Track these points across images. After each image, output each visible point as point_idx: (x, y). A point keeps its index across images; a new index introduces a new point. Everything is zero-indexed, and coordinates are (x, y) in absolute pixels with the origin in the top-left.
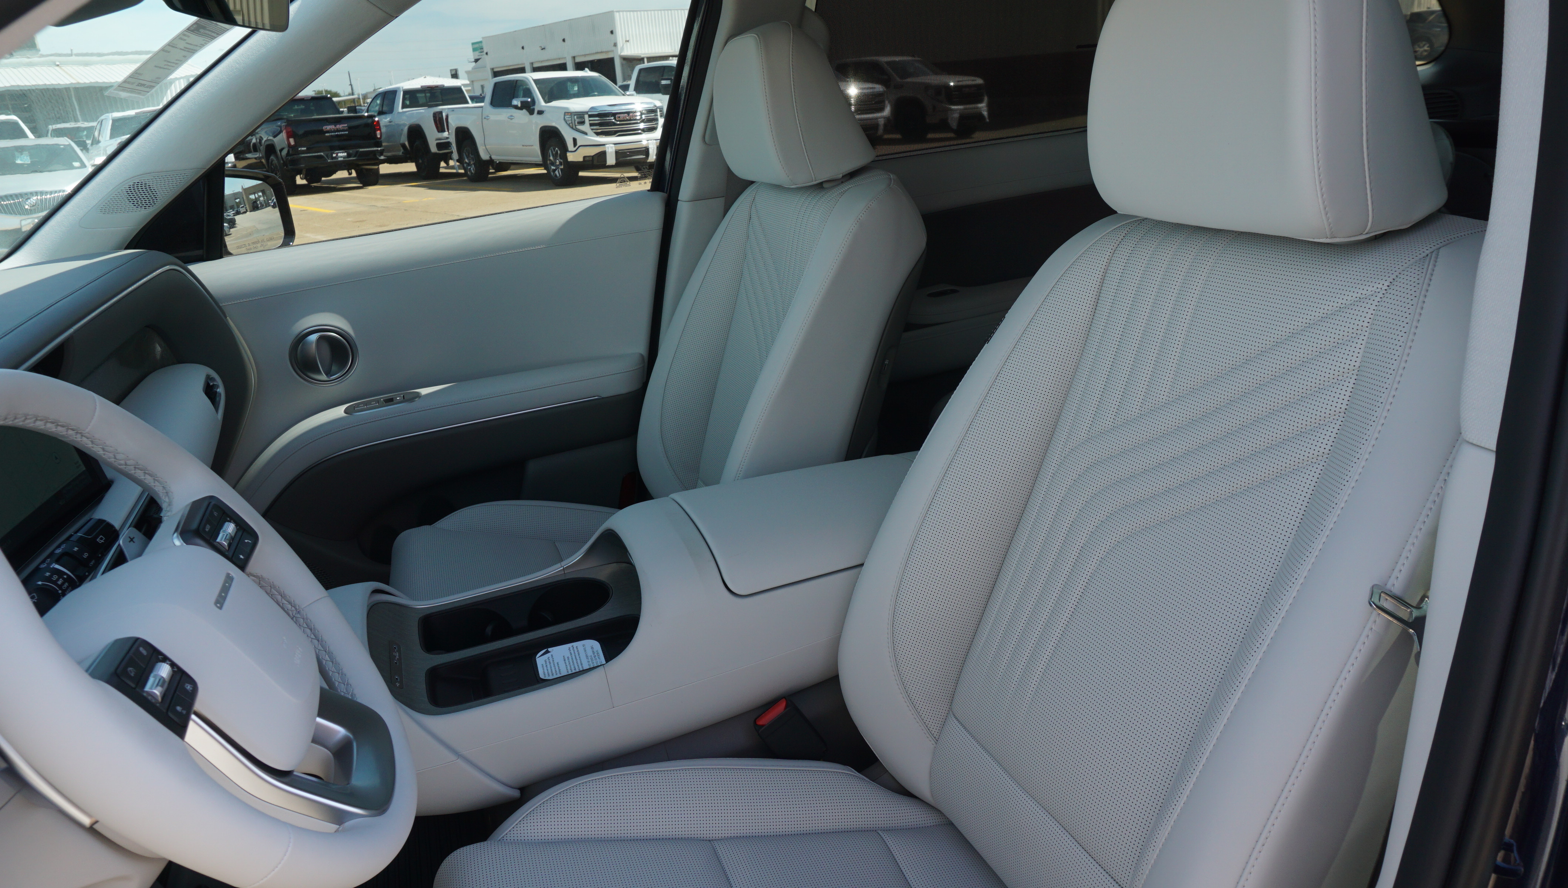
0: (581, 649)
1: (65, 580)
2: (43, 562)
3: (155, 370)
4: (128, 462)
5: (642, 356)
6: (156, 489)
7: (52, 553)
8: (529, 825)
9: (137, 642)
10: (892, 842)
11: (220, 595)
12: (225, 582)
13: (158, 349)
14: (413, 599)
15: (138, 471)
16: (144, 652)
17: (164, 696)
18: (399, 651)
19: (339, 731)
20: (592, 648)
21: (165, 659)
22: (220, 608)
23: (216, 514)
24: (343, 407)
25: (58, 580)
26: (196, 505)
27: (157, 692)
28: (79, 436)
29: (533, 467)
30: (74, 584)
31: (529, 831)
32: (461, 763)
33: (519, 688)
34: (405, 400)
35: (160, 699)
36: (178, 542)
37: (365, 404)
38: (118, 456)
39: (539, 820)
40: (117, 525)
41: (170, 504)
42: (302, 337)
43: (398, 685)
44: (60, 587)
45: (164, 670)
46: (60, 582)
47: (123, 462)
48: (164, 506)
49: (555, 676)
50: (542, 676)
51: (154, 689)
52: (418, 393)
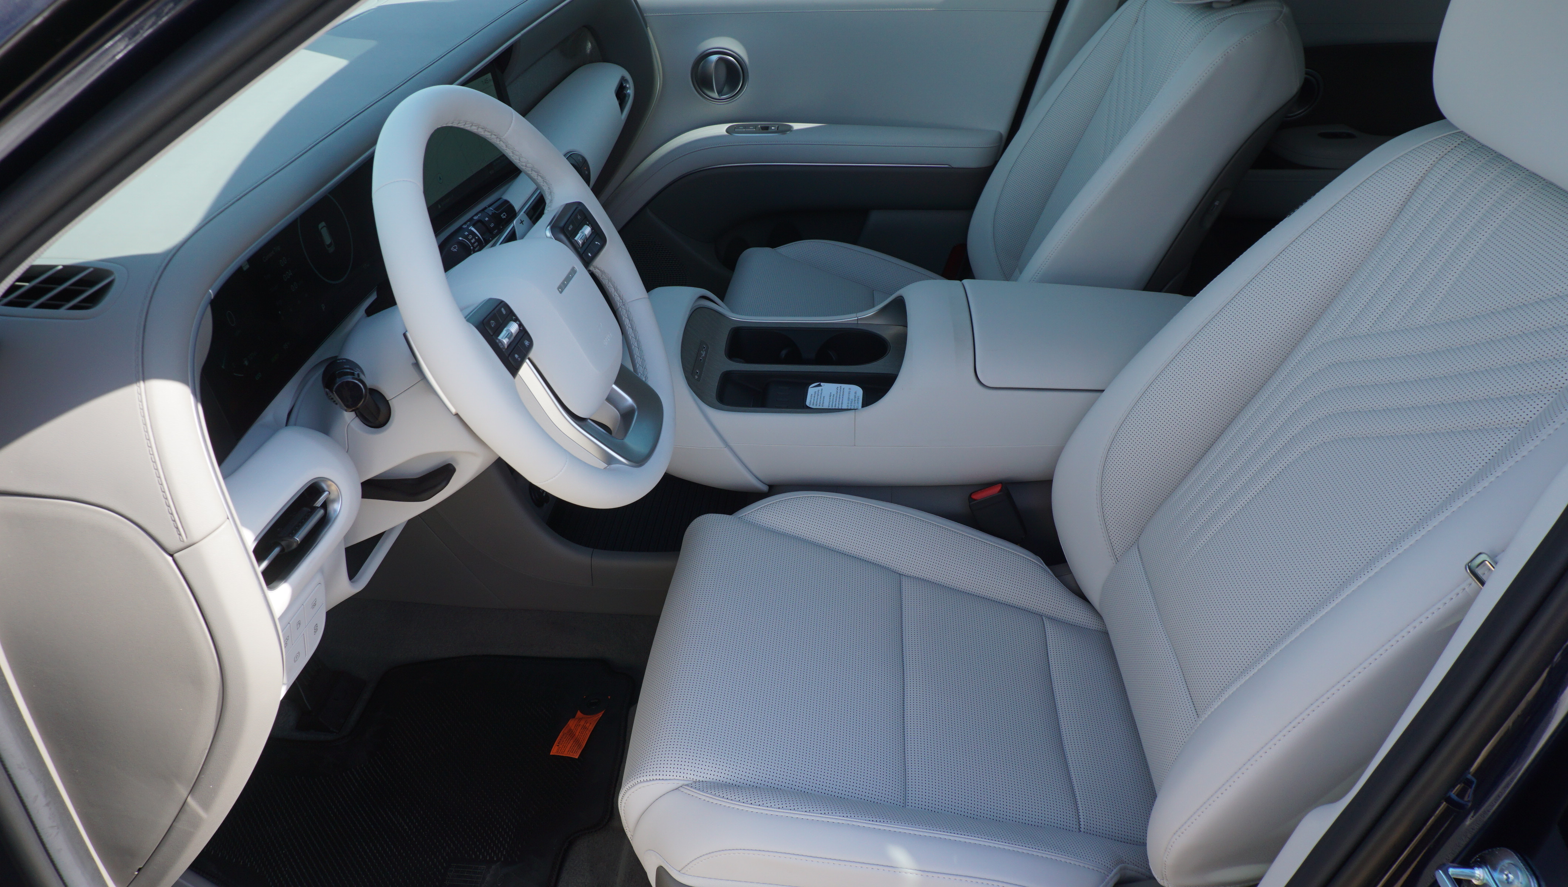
0: (846, 391)
1: (476, 240)
2: (465, 223)
3: (584, 64)
4: (528, 165)
5: (1001, 135)
6: (544, 188)
7: (471, 219)
8: (764, 514)
9: (502, 304)
10: (1051, 630)
11: (563, 283)
12: (570, 273)
13: (589, 45)
14: (733, 311)
15: (533, 172)
16: (504, 312)
17: (509, 345)
18: (707, 351)
19: (629, 400)
20: (855, 393)
21: (516, 320)
22: (561, 292)
23: (579, 217)
24: (727, 126)
25: (472, 239)
26: (568, 206)
27: (506, 341)
28: (498, 140)
29: (876, 217)
30: (481, 245)
31: (763, 519)
32: (726, 451)
33: (787, 408)
34: (777, 131)
35: (506, 347)
36: (549, 234)
37: (745, 127)
38: (522, 159)
39: (772, 513)
40: (517, 208)
41: (551, 201)
42: (706, 55)
43: (696, 377)
44: (472, 244)
45: (514, 328)
46: (473, 241)
47: (524, 164)
48: (547, 201)
49: (818, 407)
50: (808, 403)
51: (504, 339)
52: (791, 127)
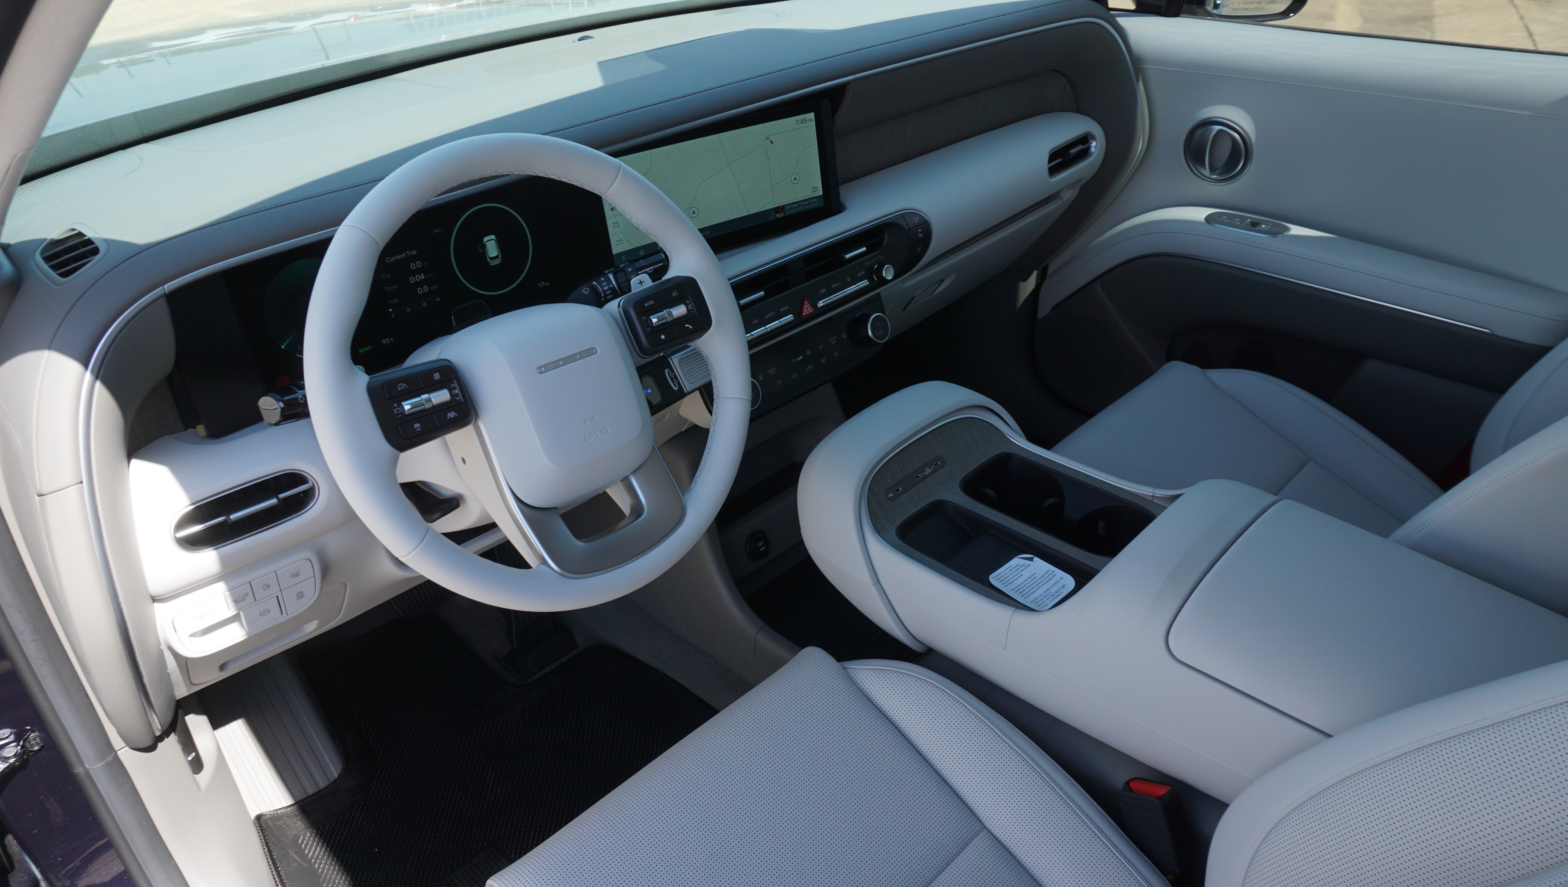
0: (1055, 579)
9: (443, 369)
12: (579, 354)
16: (437, 377)
17: (415, 413)
18: (935, 471)
20: (1063, 586)
21: (457, 388)
22: (542, 373)
23: (675, 294)
24: (1206, 212)
25: (605, 286)
27: (409, 408)
32: (873, 589)
35: (406, 414)
37: (1230, 217)
42: (1210, 122)
43: (891, 495)
45: (441, 396)
50: (993, 577)
51: (409, 405)
52: (1288, 229)
